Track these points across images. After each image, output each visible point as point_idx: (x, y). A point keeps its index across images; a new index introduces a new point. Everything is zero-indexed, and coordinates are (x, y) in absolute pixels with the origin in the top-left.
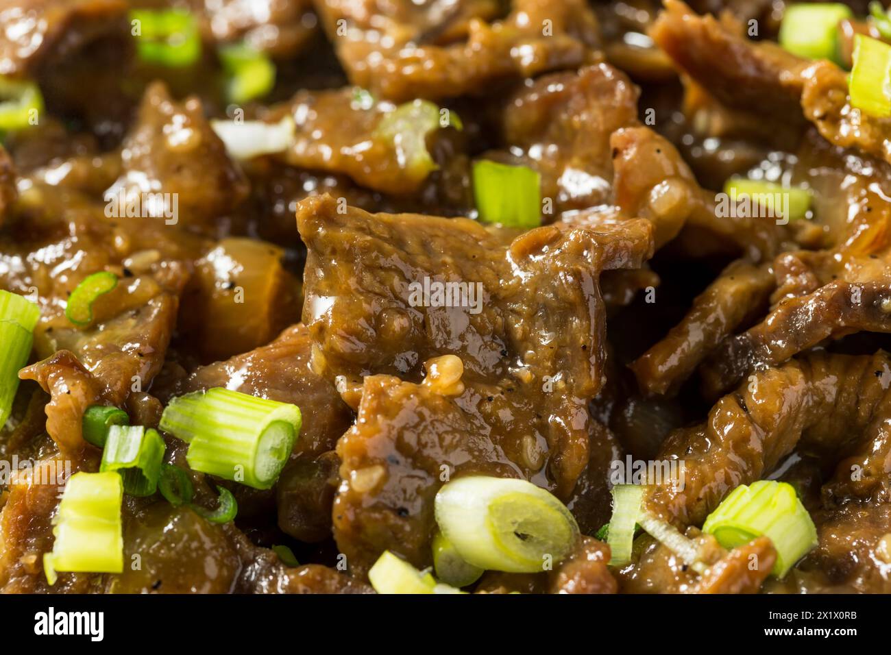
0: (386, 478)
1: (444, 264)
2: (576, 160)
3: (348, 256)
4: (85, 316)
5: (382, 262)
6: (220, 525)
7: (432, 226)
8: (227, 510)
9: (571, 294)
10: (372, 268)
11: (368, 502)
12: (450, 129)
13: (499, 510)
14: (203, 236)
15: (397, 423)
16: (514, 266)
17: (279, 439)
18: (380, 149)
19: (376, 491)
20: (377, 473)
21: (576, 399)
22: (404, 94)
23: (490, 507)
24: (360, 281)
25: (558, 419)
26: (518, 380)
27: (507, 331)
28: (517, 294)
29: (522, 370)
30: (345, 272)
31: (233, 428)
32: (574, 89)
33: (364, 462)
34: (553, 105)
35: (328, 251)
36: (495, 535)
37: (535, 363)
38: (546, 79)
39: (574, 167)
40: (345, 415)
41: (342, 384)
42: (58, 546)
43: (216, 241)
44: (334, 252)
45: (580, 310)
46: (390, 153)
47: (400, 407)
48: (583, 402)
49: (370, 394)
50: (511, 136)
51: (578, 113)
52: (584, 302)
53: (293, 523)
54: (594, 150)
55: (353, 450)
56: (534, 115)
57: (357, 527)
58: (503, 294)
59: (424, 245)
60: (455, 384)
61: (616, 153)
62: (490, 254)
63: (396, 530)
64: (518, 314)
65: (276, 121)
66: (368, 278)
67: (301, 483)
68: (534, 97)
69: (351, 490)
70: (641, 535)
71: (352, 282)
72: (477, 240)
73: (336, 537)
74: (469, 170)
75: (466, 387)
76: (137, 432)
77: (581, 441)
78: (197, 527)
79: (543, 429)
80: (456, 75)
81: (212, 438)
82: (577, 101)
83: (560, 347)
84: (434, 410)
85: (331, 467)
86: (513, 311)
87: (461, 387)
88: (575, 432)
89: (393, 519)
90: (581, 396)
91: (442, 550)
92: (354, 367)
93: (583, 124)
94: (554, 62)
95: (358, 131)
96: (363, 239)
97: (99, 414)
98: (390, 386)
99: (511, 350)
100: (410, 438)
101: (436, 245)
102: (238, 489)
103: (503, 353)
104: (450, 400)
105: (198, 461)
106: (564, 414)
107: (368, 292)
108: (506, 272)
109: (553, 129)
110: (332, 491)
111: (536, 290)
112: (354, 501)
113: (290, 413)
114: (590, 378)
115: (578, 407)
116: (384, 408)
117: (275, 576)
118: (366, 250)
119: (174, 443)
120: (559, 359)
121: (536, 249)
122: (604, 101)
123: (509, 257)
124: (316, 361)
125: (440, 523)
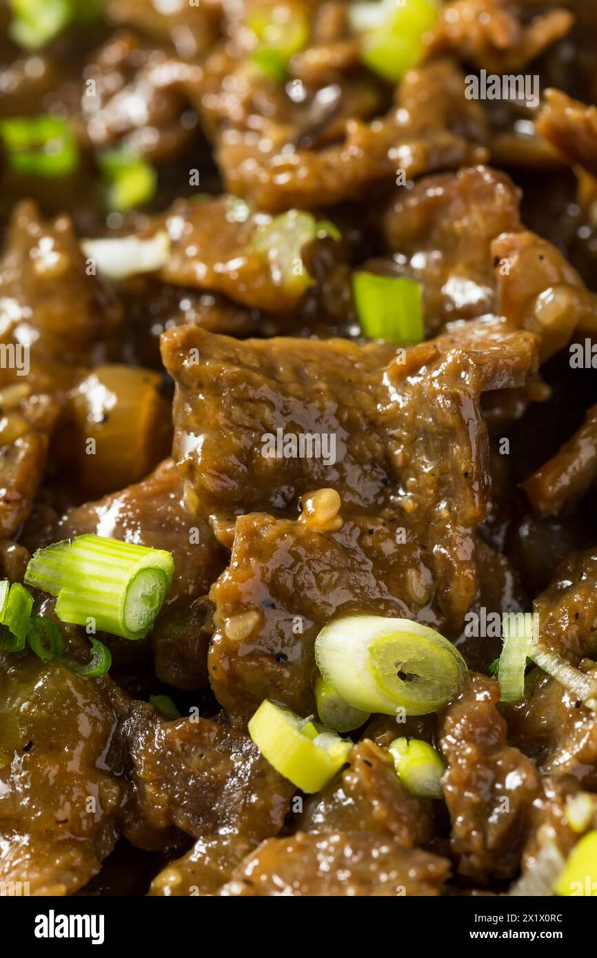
0: (262, 623)
1: (318, 391)
2: (460, 267)
3: (215, 388)
5: (251, 393)
6: (93, 679)
7: (306, 350)
8: (100, 663)
9: (450, 420)
10: (240, 401)
11: (245, 650)
12: (327, 241)
13: (380, 652)
14: (77, 364)
15: (271, 565)
16: (392, 389)
17: (150, 586)
18: (255, 265)
19: (252, 638)
20: (251, 619)
21: (461, 529)
22: (279, 204)
23: (371, 650)
24: (229, 416)
25: (443, 551)
26: (400, 509)
27: (388, 457)
28: (394, 419)
29: (404, 498)
30: (212, 407)
31: (102, 579)
32: (454, 193)
33: (238, 607)
34: (434, 209)
35: (194, 385)
36: (377, 678)
37: (418, 490)
38: (427, 182)
39: (459, 275)
40: (219, 556)
41: (218, 528)
43: (90, 368)
44: (201, 386)
45: (460, 435)
46: (265, 268)
47: (274, 547)
48: (469, 531)
49: (242, 536)
50: (394, 243)
51: (459, 218)
52: (464, 425)
53: (170, 672)
54: (477, 256)
55: (225, 597)
56: (415, 221)
57: (233, 676)
58: (381, 419)
59: (297, 372)
60: (333, 519)
61: (497, 262)
62: (367, 377)
63: (274, 679)
64: (398, 440)
65: (149, 236)
66: (236, 411)
67: (176, 631)
68: (413, 202)
69: (225, 638)
70: (532, 668)
71: (220, 416)
72: (353, 363)
73: (213, 687)
74: (349, 282)
75: (345, 520)
76: (3, 587)
77: (469, 573)
78: (69, 683)
79: (429, 560)
80: (332, 182)
81: (80, 590)
82: (457, 206)
83: (442, 474)
84: (310, 549)
85: (205, 612)
86: (392, 437)
87: (339, 522)
88: (461, 563)
89: (270, 666)
90: (466, 525)
91: (325, 695)
92: (227, 505)
93: (465, 229)
94: (434, 162)
95: (231, 248)
96: (227, 370)
98: (264, 525)
99: (393, 477)
100: (287, 580)
101: (310, 371)
102: (107, 637)
103: (384, 481)
104: (327, 536)
105: (66, 613)
106: (449, 544)
107: (237, 427)
108: (382, 396)
109: (435, 235)
110: (207, 640)
111: (415, 414)
112: (230, 650)
113: (162, 558)
114: (472, 506)
115: (464, 536)
116: (257, 549)
117: (152, 730)
118: (234, 382)
119: (42, 596)
120: (442, 487)
121: (413, 369)
122: (485, 207)
123: (386, 381)
124: (188, 499)
125: (320, 667)
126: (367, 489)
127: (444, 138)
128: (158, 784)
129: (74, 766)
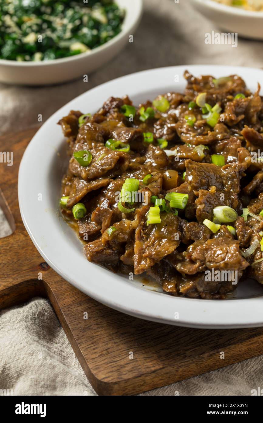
0: (205, 206)
1: (211, 171)
2: (230, 154)
3: (195, 169)
4: (146, 182)
5: (200, 170)
6: (176, 216)
7: (207, 165)
8: (177, 213)
9: (234, 175)
10: (199, 171)
11: (202, 210)
12: (206, 149)
13: (225, 211)
15: (206, 197)
16: (223, 171)
17: (185, 200)
18: (195, 153)
19: (203, 208)
20: (204, 205)
21: (236, 194)
22: (198, 144)
23: (223, 211)
24: (197, 173)
25: (233, 197)
26: (225, 191)
27: (222, 182)
28: (224, 176)
29: (225, 189)
30: (194, 172)
31: (178, 198)
32: (229, 142)
33: (201, 204)
34: (225, 145)
35: (191, 168)
36: (224, 215)
37: (227, 188)
38: (223, 140)
39: (230, 156)
40: (196, 197)
41: (195, 192)
42: (148, 219)
43: (166, 171)
44: (192, 169)
45: (236, 177)
46: (197, 154)
47: (206, 194)
48: (237, 194)
49: (201, 193)
50: (217, 151)
51: (230, 146)
52: (236, 176)
53: (188, 216)
54: (234, 152)
55: (199, 202)
56: (221, 147)
57: (201, 215)
58: (221, 176)
59: (207, 168)
60: (215, 191)
61: (238, 152)
62: (218, 169)
63: (207, 215)
64: (224, 179)
65: (174, 150)
66: (198, 173)
67: (188, 208)
68: (221, 144)
69: (199, 208)
70: (249, 216)
71: (196, 173)
72: (215, 167)
73: (197, 217)
74: (210, 157)
75: (217, 191)
76: (161, 200)
77: (237, 200)
78: (172, 215)
79: (230, 199)
80: (207, 140)
81: (174, 200)
83: (232, 184)
84: (212, 195)
85: (195, 205)
86: (223, 179)
87: (216, 192)
88: (236, 199)
89: (207, 213)
90: (236, 193)
91: (215, 219)
92: (196, 188)
93: (231, 148)
94: (224, 138)
95: (190, 151)
96: (197, 166)
97: (154, 197)
98: (204, 191)
99: (223, 185)
100: (208, 200)
101: (209, 168)
102: (178, 209)
103: (222, 186)
104: (214, 193)
105: (171, 205)
106: (233, 196)
107: (199, 175)
108: (222, 172)
109: (225, 149)
110: (195, 209)
111: (227, 175)
112: (200, 210)
113: (187, 196)
114: (238, 190)
115: (236, 195)
116: (204, 195)
117: (187, 224)
118: (198, 168)
119: (167, 202)
120: (232, 186)
121: (227, 168)
122: (235, 143)
123: (222, 169)
124: (189, 188)
125: (214, 214)
126: (220, 187)
127: (225, 134)
128: (188, 232)
129: (174, 228)
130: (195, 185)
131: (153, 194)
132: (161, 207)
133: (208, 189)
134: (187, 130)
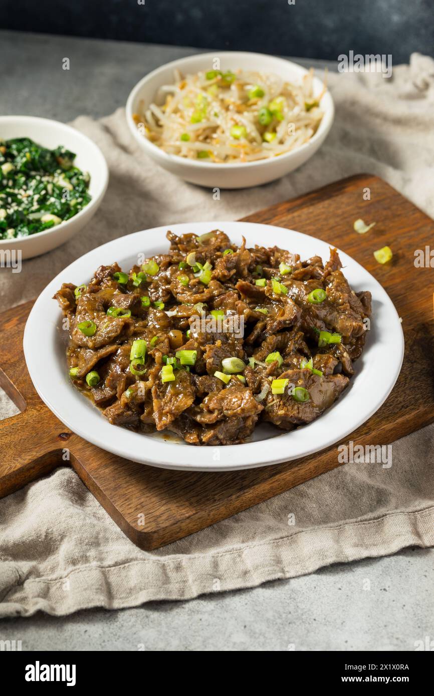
0: (214, 360)
2: (228, 309)
4: (154, 344)
6: (188, 372)
8: (188, 369)
12: (205, 307)
13: (233, 362)
14: (166, 330)
15: (213, 351)
17: (194, 357)
19: (213, 362)
20: (213, 359)
22: (196, 302)
23: (232, 362)
26: (229, 343)
31: (188, 355)
32: (226, 297)
33: (210, 358)
34: (222, 300)
36: (233, 366)
37: (231, 340)
38: (220, 296)
40: (203, 352)
41: (202, 348)
42: (163, 378)
43: (169, 331)
47: (213, 348)
49: (207, 348)
50: (215, 307)
51: (228, 300)
53: (199, 371)
54: (232, 306)
55: (207, 357)
56: (219, 302)
57: (211, 368)
60: (220, 344)
61: (237, 305)
63: (217, 368)
65: (173, 311)
67: (199, 363)
68: (219, 299)
70: (256, 364)
73: (207, 370)
74: (210, 313)
75: (222, 345)
76: (172, 358)
78: (185, 372)
79: (235, 350)
80: (205, 298)
84: (219, 348)
85: (204, 360)
88: (241, 350)
89: (216, 366)
90: (241, 344)
91: (224, 370)
92: (202, 344)
93: (229, 302)
94: (221, 293)
95: (189, 310)
97: (165, 356)
98: (211, 345)
99: (227, 338)
100: (216, 353)
102: (189, 366)
105: (182, 362)
106: (238, 347)
109: (223, 304)
110: (205, 364)
112: (210, 363)
113: (195, 352)
114: (242, 341)
115: (240, 346)
116: (211, 349)
117: (199, 378)
119: (178, 360)
122: (233, 297)
124: (196, 345)
125: (224, 366)
126: (225, 340)
127: (221, 290)
128: (201, 385)
129: (188, 383)
130: (201, 341)
131: (163, 354)
132: (173, 365)
133: (214, 343)
134: (183, 290)
